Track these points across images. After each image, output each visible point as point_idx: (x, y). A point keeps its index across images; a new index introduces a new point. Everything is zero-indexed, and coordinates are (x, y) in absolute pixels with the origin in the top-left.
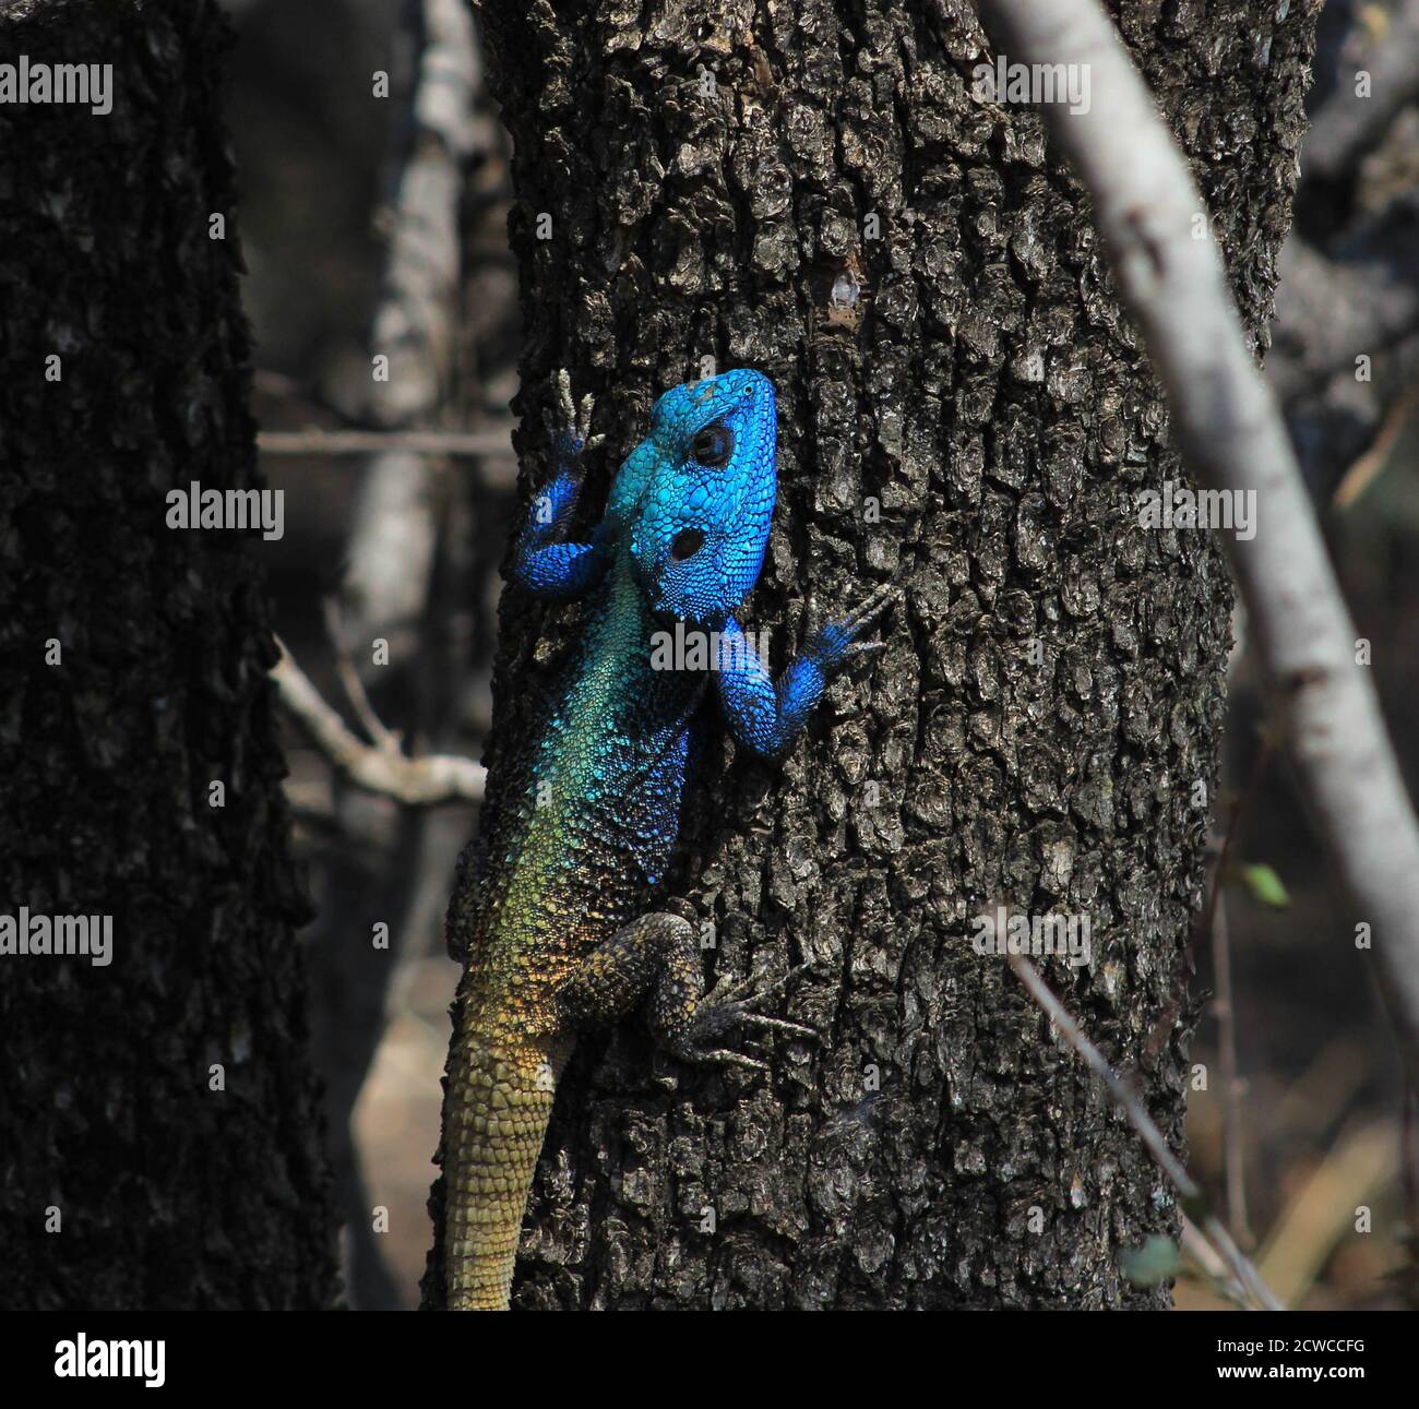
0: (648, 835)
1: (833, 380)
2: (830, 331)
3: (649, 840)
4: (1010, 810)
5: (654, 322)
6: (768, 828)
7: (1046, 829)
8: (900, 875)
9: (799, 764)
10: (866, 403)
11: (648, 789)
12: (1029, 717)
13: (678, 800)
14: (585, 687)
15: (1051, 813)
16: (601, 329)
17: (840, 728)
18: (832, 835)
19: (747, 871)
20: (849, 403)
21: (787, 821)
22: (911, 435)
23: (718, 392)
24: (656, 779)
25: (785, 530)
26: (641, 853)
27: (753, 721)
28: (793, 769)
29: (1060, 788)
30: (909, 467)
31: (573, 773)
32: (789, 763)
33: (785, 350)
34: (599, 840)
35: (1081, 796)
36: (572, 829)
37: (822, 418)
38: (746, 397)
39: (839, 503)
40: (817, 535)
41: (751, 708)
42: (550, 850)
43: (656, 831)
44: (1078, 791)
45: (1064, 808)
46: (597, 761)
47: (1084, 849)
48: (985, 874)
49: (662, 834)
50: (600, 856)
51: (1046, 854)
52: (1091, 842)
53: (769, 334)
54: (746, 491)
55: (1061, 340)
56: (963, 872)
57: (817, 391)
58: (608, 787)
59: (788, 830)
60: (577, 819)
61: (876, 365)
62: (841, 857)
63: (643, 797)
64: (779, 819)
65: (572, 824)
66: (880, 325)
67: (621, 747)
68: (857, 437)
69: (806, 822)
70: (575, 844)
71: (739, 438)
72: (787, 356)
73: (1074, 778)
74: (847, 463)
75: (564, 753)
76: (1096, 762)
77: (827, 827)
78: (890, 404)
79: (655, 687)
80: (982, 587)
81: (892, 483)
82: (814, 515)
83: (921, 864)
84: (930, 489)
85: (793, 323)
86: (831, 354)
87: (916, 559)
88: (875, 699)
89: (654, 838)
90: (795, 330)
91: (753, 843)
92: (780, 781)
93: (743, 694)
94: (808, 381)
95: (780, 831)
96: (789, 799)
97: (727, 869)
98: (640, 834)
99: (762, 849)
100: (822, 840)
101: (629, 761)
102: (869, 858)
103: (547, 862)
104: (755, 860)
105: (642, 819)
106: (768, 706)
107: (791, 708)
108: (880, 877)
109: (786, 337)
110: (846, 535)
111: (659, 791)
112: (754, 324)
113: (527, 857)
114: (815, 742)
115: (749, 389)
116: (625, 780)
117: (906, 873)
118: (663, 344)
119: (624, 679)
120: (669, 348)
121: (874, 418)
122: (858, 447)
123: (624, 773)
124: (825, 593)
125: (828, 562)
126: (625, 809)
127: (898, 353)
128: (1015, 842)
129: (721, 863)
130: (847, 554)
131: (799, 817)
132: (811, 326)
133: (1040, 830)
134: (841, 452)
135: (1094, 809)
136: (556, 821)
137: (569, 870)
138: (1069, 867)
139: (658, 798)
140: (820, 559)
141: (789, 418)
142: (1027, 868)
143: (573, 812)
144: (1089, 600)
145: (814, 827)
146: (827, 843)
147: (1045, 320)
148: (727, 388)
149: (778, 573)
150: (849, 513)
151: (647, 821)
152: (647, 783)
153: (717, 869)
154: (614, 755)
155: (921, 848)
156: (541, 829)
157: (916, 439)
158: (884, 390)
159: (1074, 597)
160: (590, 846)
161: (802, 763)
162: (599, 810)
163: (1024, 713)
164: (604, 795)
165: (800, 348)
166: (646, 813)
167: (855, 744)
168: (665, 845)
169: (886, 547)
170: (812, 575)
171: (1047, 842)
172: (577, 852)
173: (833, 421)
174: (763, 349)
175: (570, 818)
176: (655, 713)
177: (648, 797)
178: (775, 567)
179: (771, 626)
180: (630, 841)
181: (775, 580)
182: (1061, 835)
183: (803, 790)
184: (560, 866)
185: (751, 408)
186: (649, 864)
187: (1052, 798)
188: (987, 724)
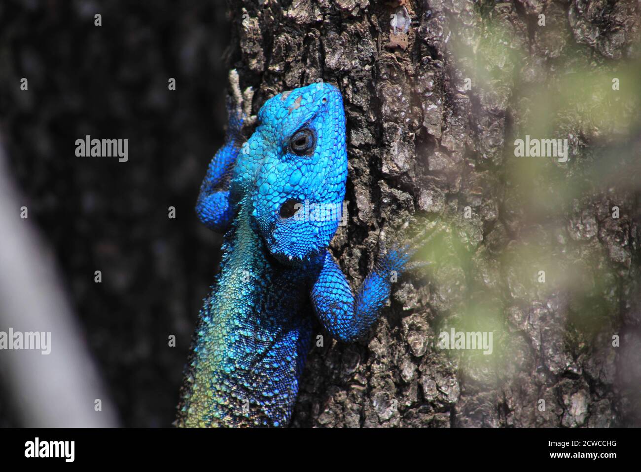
0: (271, 395)
1: (393, 83)
2: (392, 50)
3: (272, 397)
4: (539, 371)
5: (280, 42)
6: (364, 386)
7: (564, 385)
8: (460, 417)
9: (381, 343)
10: (417, 99)
11: (267, 363)
12: (548, 309)
13: (292, 369)
14: (221, 296)
15: (567, 374)
16: (254, 44)
17: (408, 319)
18: (406, 391)
19: (350, 414)
20: (404, 99)
21: (374, 381)
22: (449, 120)
23: (303, 102)
24: (272, 357)
25: (365, 184)
26: (266, 406)
27: (336, 319)
28: (376, 346)
29: (575, 358)
30: (449, 142)
31: (216, 353)
32: (374, 342)
33: (363, 62)
34: (235, 399)
35: (590, 363)
36: (218, 391)
37: (385, 109)
38: (324, 105)
39: (398, 167)
40: (385, 188)
41: (334, 310)
42: (206, 405)
43: (276, 392)
44: (588, 359)
45: (578, 370)
46: (230, 346)
47: (596, 398)
48: (522, 416)
49: (282, 392)
50: (238, 409)
51: (566, 402)
52: (601, 393)
53: (352, 51)
54: (328, 169)
55: (555, 54)
56: (506, 415)
57: (381, 91)
58: (239, 363)
59: (375, 387)
60: (222, 384)
61: (421, 73)
62: (414, 405)
63: (264, 370)
64: (369, 379)
65: (218, 387)
66: (424, 46)
67: (245, 337)
68: (412, 122)
69: (387, 382)
70: (221, 401)
71: (320, 133)
72: (365, 66)
73: (586, 350)
74: (404, 140)
75: (210, 339)
76: (600, 339)
77: (402, 386)
78: (433, 100)
79: (265, 297)
80: (508, 222)
81: (437, 153)
82: (382, 176)
83: (473, 410)
84: (465, 157)
85: (368, 44)
86: (389, 66)
87: (459, 204)
88: (431, 299)
89: (276, 396)
90: (370, 48)
91: (353, 395)
92: (367, 355)
93: (327, 300)
94: (376, 83)
95: (371, 388)
96: (375, 366)
97: (335, 413)
98: (265, 394)
99: (360, 400)
100: (399, 394)
101: (251, 346)
102: (434, 406)
103: (205, 412)
104: (356, 407)
105: (265, 384)
106: (346, 307)
107: (365, 308)
108: (443, 418)
109: (363, 53)
110: (405, 188)
111: (275, 365)
112: (340, 45)
113: (193, 408)
114: (393, 328)
115: (324, 99)
116: (249, 359)
117: (464, 415)
118: (287, 56)
119: (243, 293)
120: (290, 60)
121: (422, 108)
122: (411, 128)
123: (247, 355)
124: (393, 227)
125: (394, 207)
126: (251, 378)
127: (435, 65)
128: (543, 394)
129: (330, 409)
130: (407, 200)
131: (383, 378)
132: (380, 46)
133: (560, 386)
134: (400, 132)
135: (601, 371)
136: (208, 385)
137: (218, 419)
138: (584, 410)
139: (275, 369)
140: (390, 205)
141: (365, 109)
142: (553, 411)
143: (218, 380)
144: (588, 229)
145: (393, 385)
146: (403, 396)
147: (543, 40)
148: (310, 100)
149: (360, 214)
150: (406, 173)
151: (269, 385)
152: (265, 360)
153: (328, 413)
154: (240, 342)
155: (475, 398)
156: (200, 390)
157: (453, 123)
158: (427, 90)
159: (578, 228)
160: (231, 403)
161: (384, 342)
162: (234, 379)
163: (545, 306)
164: (236, 368)
165: (373, 61)
166: (267, 380)
167: (418, 329)
168: (284, 400)
169: (434, 196)
170: (383, 215)
171: (566, 393)
172: (223, 406)
173: (393, 112)
174: (347, 61)
175: (216, 383)
176: (267, 313)
177: (267, 369)
178: (358, 210)
179: (359, 249)
180: (259, 399)
181: (358, 219)
182: (577, 388)
183: (385, 360)
184: (213, 416)
185: (326, 111)
186: (274, 413)
187: (568, 364)
188: (518, 315)
